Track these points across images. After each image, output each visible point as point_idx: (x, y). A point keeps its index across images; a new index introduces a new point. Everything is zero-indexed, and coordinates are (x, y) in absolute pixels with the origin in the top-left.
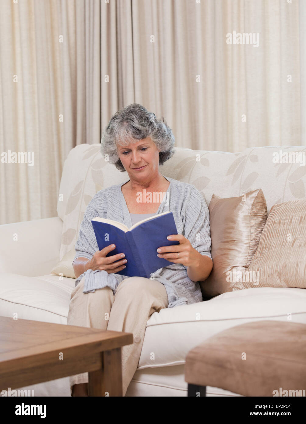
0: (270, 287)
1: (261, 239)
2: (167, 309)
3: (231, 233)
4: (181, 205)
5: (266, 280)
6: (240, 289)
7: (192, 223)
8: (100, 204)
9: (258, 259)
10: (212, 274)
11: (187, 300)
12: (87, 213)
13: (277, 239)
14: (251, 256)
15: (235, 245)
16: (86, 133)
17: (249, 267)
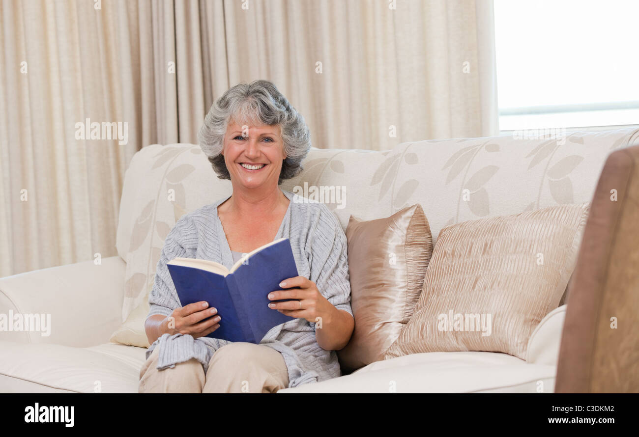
0: (442, 351)
1: (425, 279)
2: (287, 389)
3: (378, 273)
4: (305, 236)
5: (436, 342)
6: (397, 356)
7: (321, 263)
8: (186, 235)
9: (422, 309)
10: (353, 337)
11: (316, 375)
12: (166, 249)
13: (450, 279)
14: (410, 305)
15: (385, 290)
16: (156, 128)
17: (410, 322)
